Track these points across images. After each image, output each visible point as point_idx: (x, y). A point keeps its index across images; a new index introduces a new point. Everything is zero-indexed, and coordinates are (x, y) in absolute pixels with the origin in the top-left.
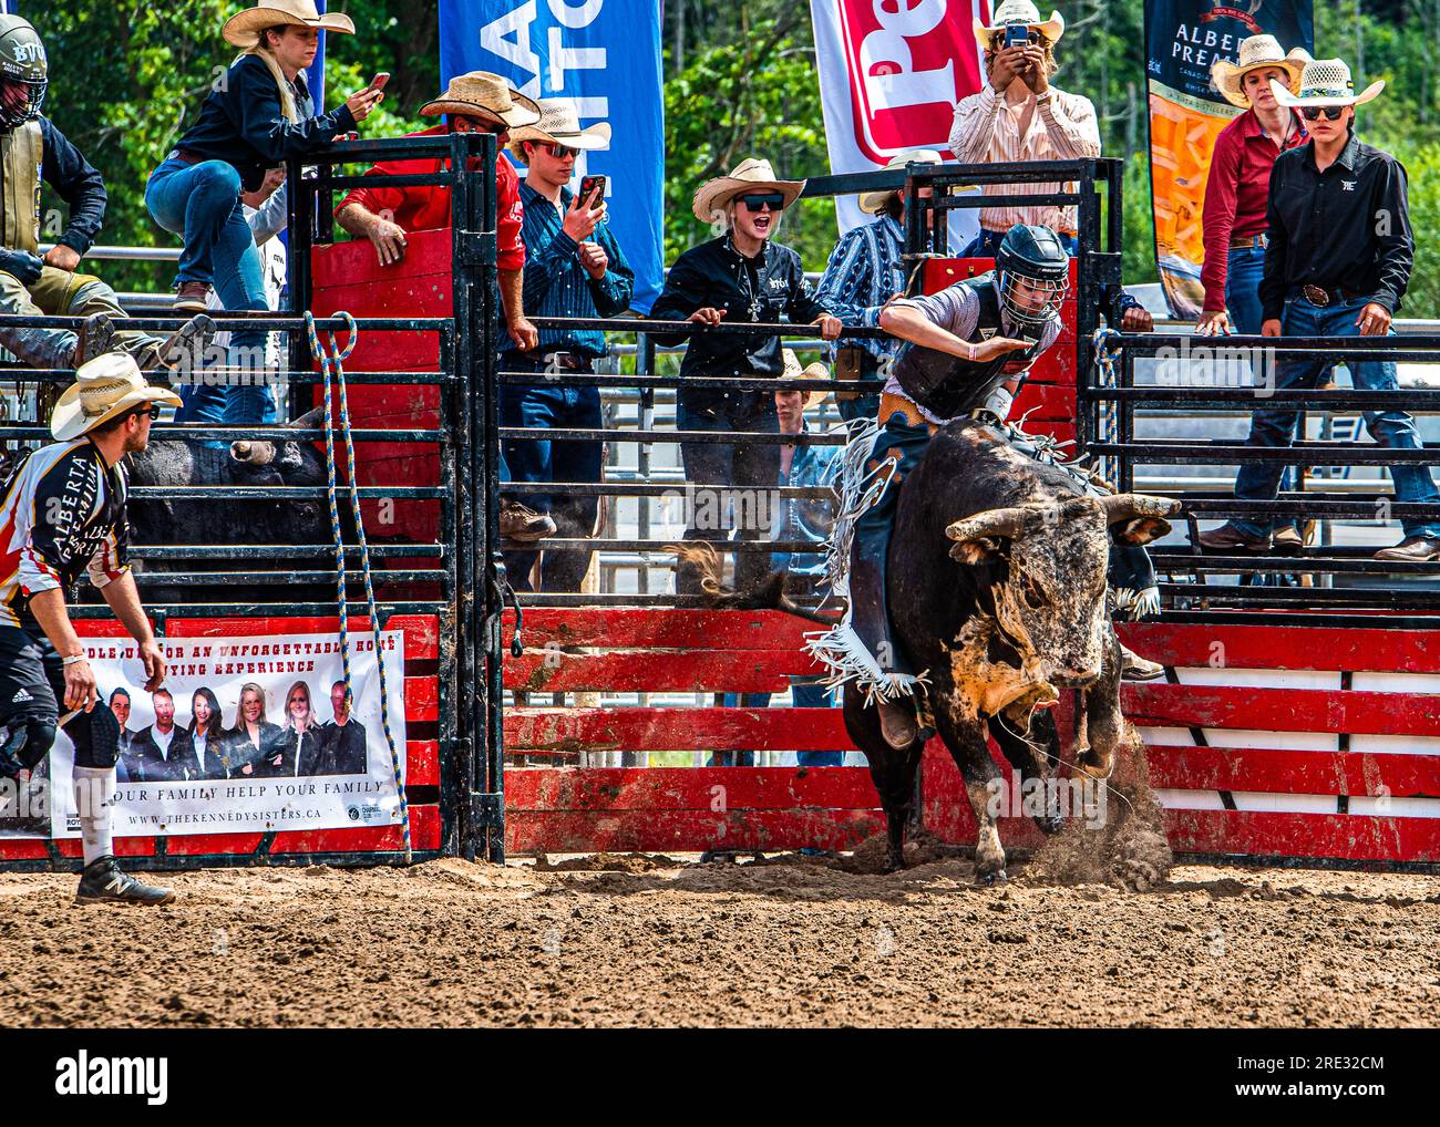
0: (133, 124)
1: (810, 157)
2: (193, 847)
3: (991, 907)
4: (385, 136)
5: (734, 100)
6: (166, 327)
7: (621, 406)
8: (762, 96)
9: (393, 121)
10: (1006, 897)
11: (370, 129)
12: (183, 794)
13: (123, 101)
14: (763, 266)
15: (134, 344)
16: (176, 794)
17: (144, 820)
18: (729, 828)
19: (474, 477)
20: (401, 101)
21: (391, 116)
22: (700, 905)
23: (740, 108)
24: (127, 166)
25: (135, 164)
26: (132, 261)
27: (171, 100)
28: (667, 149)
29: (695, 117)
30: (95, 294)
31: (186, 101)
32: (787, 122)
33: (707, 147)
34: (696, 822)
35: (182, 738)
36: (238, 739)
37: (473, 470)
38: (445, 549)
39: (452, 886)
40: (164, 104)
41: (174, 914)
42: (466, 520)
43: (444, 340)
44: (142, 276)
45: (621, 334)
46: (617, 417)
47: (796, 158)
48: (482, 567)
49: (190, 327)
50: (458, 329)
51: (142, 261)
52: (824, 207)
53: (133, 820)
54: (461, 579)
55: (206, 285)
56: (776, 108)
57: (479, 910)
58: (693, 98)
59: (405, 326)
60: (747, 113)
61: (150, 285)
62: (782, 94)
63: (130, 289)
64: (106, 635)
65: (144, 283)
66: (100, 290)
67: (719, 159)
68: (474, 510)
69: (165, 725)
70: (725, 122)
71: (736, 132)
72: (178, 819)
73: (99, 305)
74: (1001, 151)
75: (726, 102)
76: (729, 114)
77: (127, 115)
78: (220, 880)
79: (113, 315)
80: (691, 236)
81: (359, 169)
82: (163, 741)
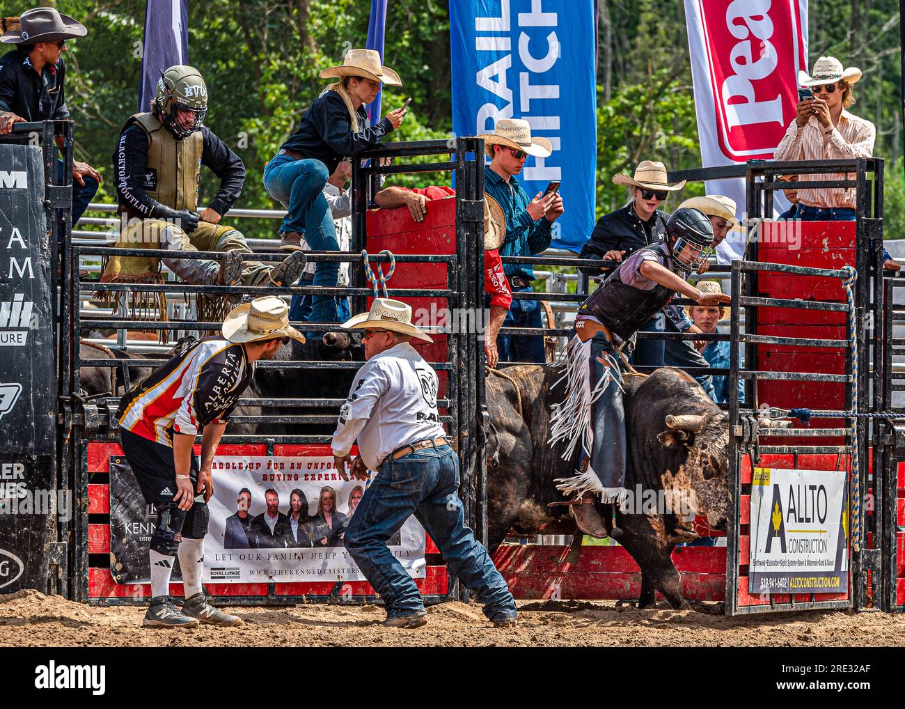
0: (261, 131)
1: (691, 156)
2: (291, 590)
3: (799, 638)
4: (419, 139)
5: (642, 119)
6: (275, 259)
7: (566, 313)
8: (661, 117)
9: (424, 131)
10: (809, 631)
11: (409, 136)
12: (283, 557)
13: (255, 117)
14: (654, 225)
15: (255, 269)
16: (280, 557)
17: (259, 573)
18: (631, 585)
19: (468, 357)
20: (430, 118)
21: (424, 127)
22: (613, 634)
23: (646, 124)
24: (257, 158)
25: (262, 157)
26: (259, 219)
27: (285, 117)
28: (599, 150)
29: (617, 129)
30: (232, 237)
31: (294, 117)
32: (676, 133)
33: (625, 148)
34: (611, 581)
35: (284, 521)
36: (318, 522)
37: (468, 352)
38: (451, 403)
39: (455, 619)
40: (280, 119)
41: (278, 634)
42: (464, 384)
43: (450, 269)
44: (265, 228)
45: (568, 268)
46: (564, 320)
47: (681, 156)
48: (473, 413)
49: (291, 258)
50: (459, 262)
51: (264, 219)
52: (697, 188)
53: (252, 573)
54: (460, 422)
55: (300, 234)
56: (669, 125)
57: (472, 635)
58: (616, 117)
59: (425, 260)
60: (650, 127)
61: (270, 234)
62: (673, 116)
63: (256, 236)
64: (237, 454)
65: (266, 233)
66: (236, 236)
67: (632, 156)
68: (469, 377)
69: (273, 512)
70: (636, 133)
71: (643, 140)
72: (281, 572)
73: (234, 245)
74: (812, 154)
75: (637, 120)
76: (638, 128)
77: (257, 126)
78: (307, 613)
79: (243, 251)
80: (613, 205)
81: (403, 161)
82: (271, 523)
